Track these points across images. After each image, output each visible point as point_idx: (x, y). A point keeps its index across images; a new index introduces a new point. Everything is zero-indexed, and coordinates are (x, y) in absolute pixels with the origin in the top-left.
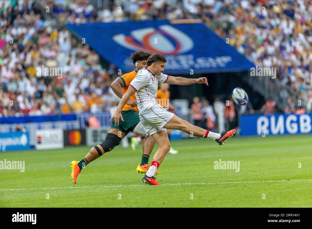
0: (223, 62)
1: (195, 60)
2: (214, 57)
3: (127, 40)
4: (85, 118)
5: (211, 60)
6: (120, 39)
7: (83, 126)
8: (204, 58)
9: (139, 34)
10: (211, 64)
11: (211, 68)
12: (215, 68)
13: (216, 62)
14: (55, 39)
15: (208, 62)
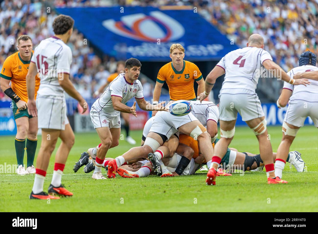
0: (214, 50)
1: (186, 47)
2: (205, 45)
3: (117, 26)
4: (73, 104)
5: (202, 48)
6: (110, 25)
7: (72, 112)
8: (195, 46)
9: (129, 20)
10: (202, 51)
11: (202, 56)
12: (207, 56)
13: (207, 50)
14: (43, 23)
15: (199, 50)
